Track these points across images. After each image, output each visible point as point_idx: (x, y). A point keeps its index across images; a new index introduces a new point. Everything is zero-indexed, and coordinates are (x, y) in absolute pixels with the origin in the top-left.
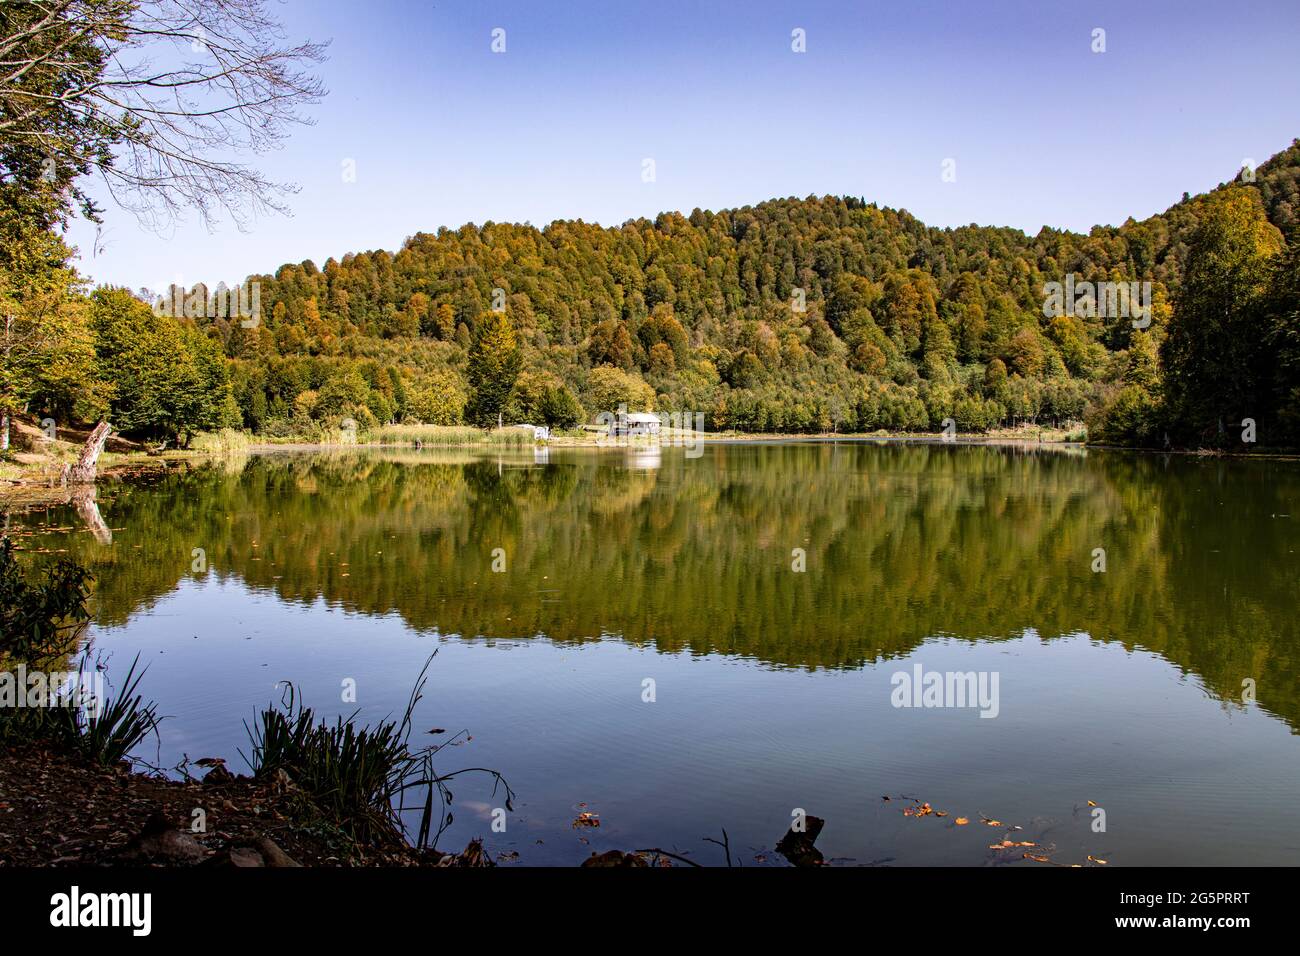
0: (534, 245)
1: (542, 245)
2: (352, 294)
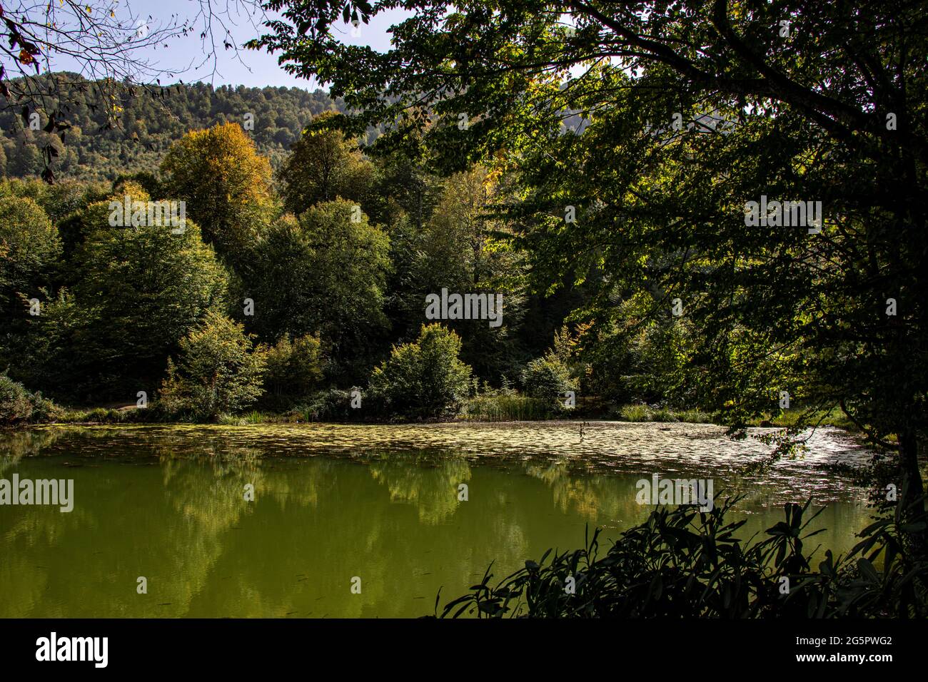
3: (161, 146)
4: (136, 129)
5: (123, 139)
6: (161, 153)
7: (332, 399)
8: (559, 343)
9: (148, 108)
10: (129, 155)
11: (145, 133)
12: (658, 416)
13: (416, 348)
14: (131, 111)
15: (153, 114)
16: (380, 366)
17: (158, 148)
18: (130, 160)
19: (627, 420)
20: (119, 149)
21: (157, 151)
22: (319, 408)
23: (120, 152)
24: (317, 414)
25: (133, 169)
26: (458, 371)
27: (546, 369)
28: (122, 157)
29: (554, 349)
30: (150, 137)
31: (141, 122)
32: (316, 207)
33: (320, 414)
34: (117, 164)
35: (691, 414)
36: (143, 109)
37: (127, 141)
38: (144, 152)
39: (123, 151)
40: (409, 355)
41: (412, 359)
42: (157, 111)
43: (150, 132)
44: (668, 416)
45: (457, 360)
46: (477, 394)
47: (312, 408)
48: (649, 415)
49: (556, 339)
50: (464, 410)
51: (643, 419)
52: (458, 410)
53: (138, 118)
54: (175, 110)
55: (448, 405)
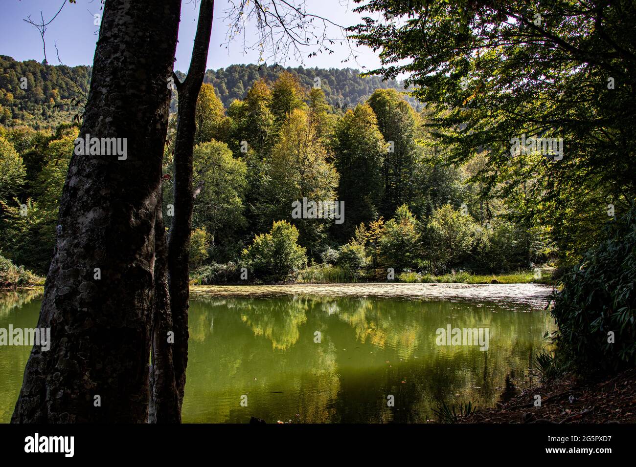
3: (70, 108)
4: (52, 96)
5: (44, 102)
6: (71, 113)
7: (216, 270)
8: (359, 234)
9: (60, 81)
10: (48, 113)
11: (59, 99)
12: (424, 279)
13: (269, 237)
14: (49, 83)
15: (64, 86)
16: (247, 248)
17: (68, 109)
18: (50, 117)
19: (405, 282)
20: (41, 109)
21: (67, 111)
22: (207, 276)
23: (42, 111)
24: (206, 279)
25: (52, 123)
26: (296, 251)
27: (351, 251)
28: (43, 114)
29: (355, 238)
30: (62, 101)
31: (56, 91)
32: (199, 146)
33: (209, 280)
34: (40, 119)
35: (445, 278)
36: (57, 82)
37: (46, 104)
38: (59, 112)
39: (44, 111)
40: (265, 242)
41: (267, 244)
42: (67, 84)
43: (63, 98)
44: (430, 279)
45: (296, 245)
46: (307, 267)
47: (202, 276)
48: (419, 279)
49: (357, 231)
50: (300, 277)
51: (415, 281)
52: (296, 278)
53: (53, 89)
54: (79, 83)
55: (290, 274)
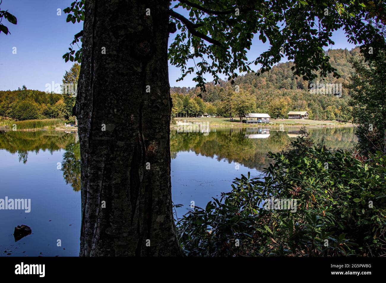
0: (345, 55)
1: (347, 55)
2: (277, 76)
